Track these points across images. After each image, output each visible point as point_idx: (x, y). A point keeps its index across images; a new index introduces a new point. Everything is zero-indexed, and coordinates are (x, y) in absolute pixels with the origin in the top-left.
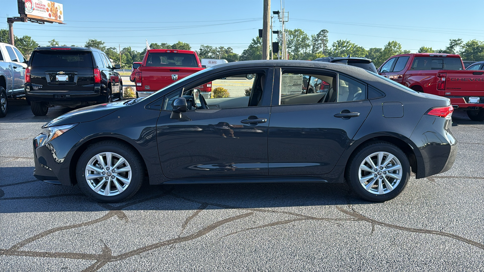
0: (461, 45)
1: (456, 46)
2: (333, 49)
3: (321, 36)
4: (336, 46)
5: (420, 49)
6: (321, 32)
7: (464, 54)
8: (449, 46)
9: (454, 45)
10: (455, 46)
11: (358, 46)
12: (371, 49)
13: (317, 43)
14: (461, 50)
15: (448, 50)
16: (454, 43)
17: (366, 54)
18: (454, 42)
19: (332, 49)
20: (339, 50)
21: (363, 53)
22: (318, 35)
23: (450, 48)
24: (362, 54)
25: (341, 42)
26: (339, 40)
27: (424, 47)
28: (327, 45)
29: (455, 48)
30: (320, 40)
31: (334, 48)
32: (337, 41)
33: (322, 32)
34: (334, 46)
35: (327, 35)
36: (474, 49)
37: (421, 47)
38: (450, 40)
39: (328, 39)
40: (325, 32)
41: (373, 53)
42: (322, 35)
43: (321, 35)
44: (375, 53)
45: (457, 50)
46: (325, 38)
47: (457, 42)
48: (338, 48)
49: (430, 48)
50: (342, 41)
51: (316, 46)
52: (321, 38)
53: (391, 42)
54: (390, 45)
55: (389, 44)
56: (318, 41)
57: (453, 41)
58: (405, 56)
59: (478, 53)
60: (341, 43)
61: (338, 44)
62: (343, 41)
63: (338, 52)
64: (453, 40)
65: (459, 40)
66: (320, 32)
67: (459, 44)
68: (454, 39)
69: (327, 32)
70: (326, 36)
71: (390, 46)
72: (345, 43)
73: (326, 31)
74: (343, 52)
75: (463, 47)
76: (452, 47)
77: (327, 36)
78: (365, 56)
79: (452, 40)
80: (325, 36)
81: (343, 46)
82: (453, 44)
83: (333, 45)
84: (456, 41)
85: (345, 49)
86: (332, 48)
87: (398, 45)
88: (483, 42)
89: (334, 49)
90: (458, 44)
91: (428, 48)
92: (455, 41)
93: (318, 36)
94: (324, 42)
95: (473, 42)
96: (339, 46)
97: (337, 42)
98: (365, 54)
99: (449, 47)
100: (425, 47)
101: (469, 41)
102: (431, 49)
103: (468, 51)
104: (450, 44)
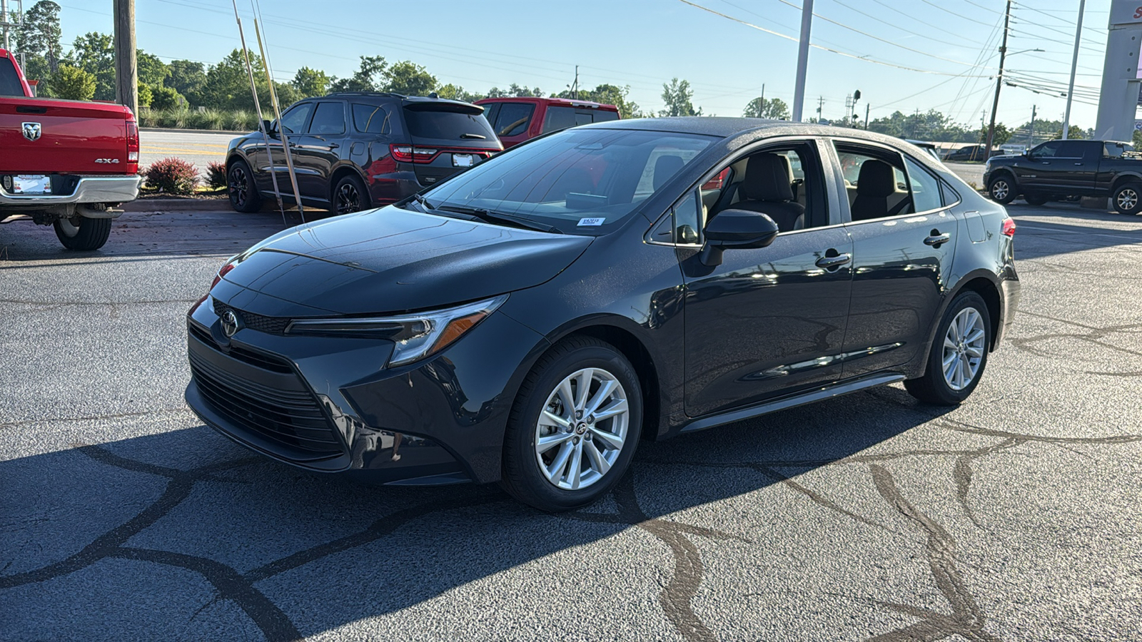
0: (384, 70)
1: (376, 72)
2: (78, 54)
3: (40, 16)
4: (86, 48)
5: (300, 72)
6: (37, 5)
7: (391, 90)
8: (360, 71)
9: (370, 70)
10: (373, 72)
11: (144, 53)
12: (175, 64)
13: (30, 35)
14: (384, 81)
15: (359, 81)
16: (370, 65)
17: (167, 75)
18: (370, 62)
19: (75, 56)
20: (94, 57)
21: (158, 72)
22: (32, 14)
23: (363, 76)
24: (157, 74)
25: (99, 39)
26: (92, 33)
27: (307, 68)
28: (60, 41)
29: (372, 76)
30: (40, 27)
31: (79, 52)
32: (88, 36)
33: (42, 7)
34: (78, 47)
35: (57, 17)
36: (409, 82)
37: (300, 68)
38: (362, 58)
39: (60, 27)
40: (52, 8)
41: (181, 74)
42: (43, 14)
43: (41, 14)
44: (187, 73)
45: (378, 81)
46: (51, 24)
47: (376, 63)
48: (92, 54)
49: (320, 71)
50: (99, 34)
51: (28, 43)
52: (39, 21)
53: (239, 51)
54: (238, 57)
55: (235, 54)
56: (33, 29)
57: (367, 61)
58: (519, 101)
59: (419, 90)
60: (97, 41)
61: (91, 42)
62: (103, 36)
63: (93, 62)
64: (367, 58)
65: (379, 59)
66: (36, 7)
67: (380, 67)
68: (370, 57)
69: (58, 8)
70: (56, 19)
71: (237, 61)
72: (109, 42)
73: (52, 6)
74: (105, 65)
75: (388, 75)
76: (366, 73)
77: (59, 19)
78: (163, 78)
79: (365, 58)
80: (50, 19)
81: (105, 48)
82: (368, 67)
83: (75, 45)
84: (374, 61)
85: (111, 58)
86: (75, 51)
87: (255, 58)
88: (424, 67)
89: (80, 54)
90: (378, 69)
91: (315, 71)
92: (371, 59)
93: (30, 16)
94: (51, 33)
95: (407, 67)
96: (94, 50)
97: (86, 39)
98: (164, 75)
99: (360, 74)
100: (310, 69)
101: (397, 64)
102: (322, 73)
103: (399, 85)
104: (362, 67)
